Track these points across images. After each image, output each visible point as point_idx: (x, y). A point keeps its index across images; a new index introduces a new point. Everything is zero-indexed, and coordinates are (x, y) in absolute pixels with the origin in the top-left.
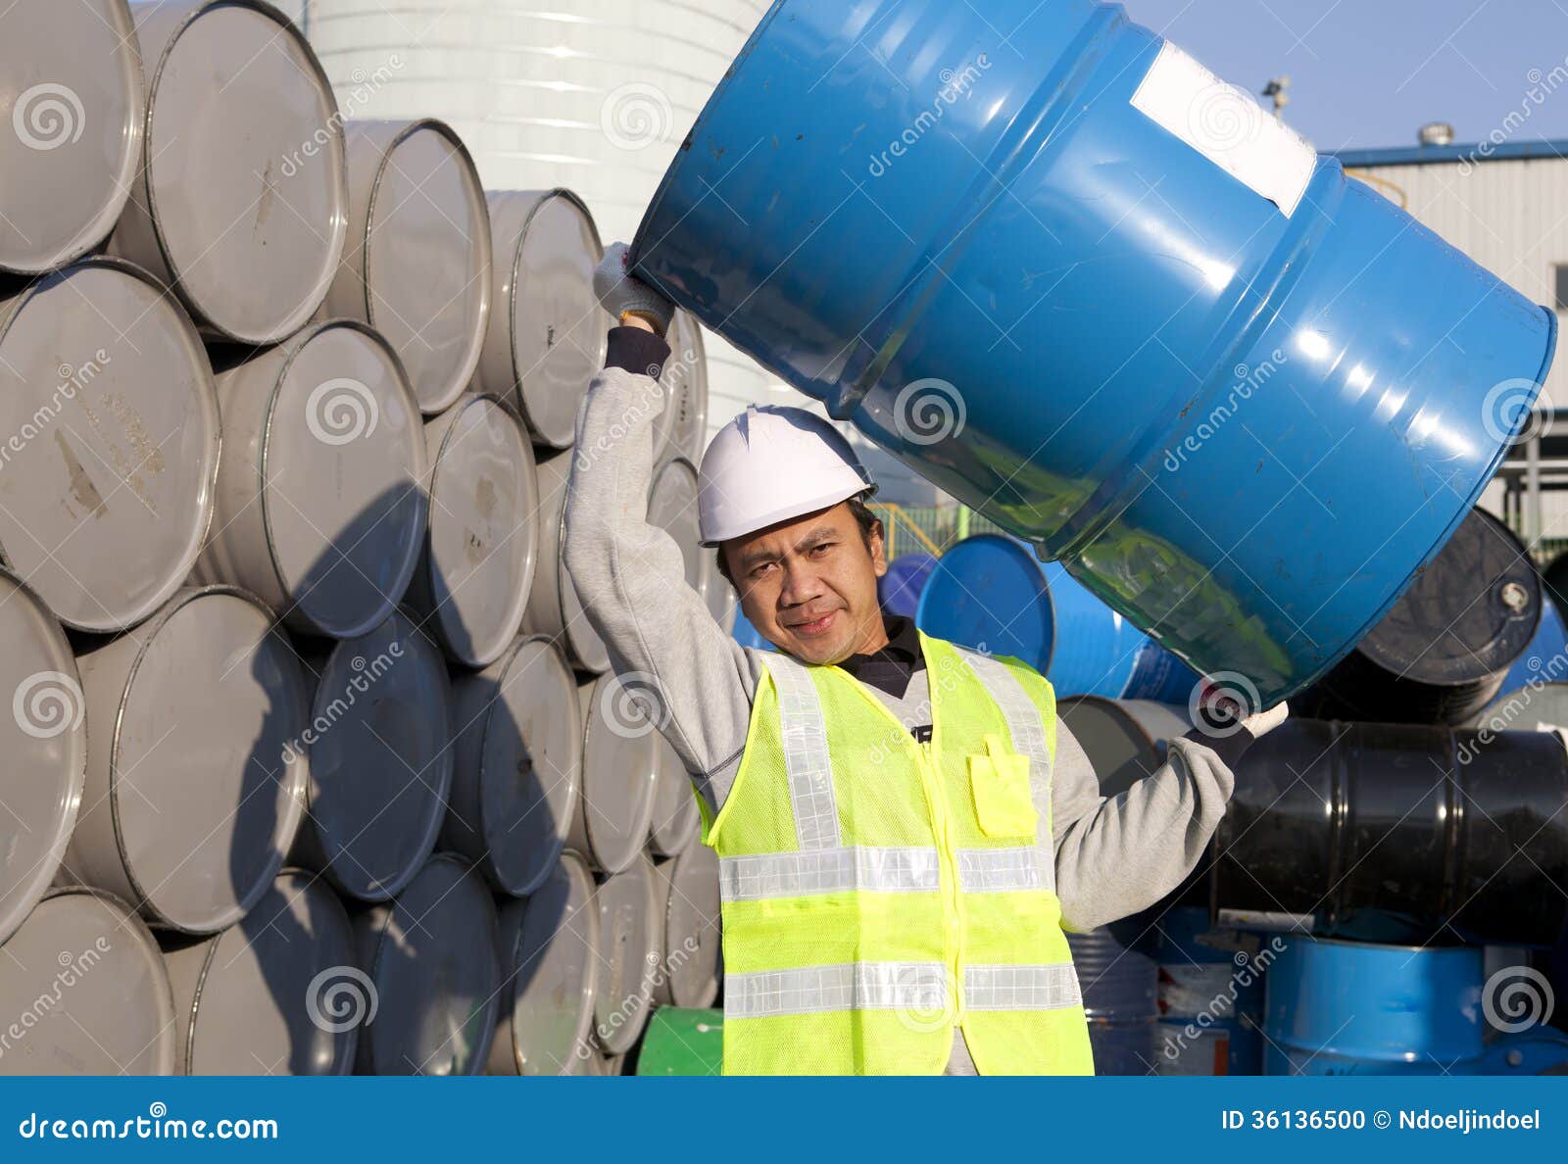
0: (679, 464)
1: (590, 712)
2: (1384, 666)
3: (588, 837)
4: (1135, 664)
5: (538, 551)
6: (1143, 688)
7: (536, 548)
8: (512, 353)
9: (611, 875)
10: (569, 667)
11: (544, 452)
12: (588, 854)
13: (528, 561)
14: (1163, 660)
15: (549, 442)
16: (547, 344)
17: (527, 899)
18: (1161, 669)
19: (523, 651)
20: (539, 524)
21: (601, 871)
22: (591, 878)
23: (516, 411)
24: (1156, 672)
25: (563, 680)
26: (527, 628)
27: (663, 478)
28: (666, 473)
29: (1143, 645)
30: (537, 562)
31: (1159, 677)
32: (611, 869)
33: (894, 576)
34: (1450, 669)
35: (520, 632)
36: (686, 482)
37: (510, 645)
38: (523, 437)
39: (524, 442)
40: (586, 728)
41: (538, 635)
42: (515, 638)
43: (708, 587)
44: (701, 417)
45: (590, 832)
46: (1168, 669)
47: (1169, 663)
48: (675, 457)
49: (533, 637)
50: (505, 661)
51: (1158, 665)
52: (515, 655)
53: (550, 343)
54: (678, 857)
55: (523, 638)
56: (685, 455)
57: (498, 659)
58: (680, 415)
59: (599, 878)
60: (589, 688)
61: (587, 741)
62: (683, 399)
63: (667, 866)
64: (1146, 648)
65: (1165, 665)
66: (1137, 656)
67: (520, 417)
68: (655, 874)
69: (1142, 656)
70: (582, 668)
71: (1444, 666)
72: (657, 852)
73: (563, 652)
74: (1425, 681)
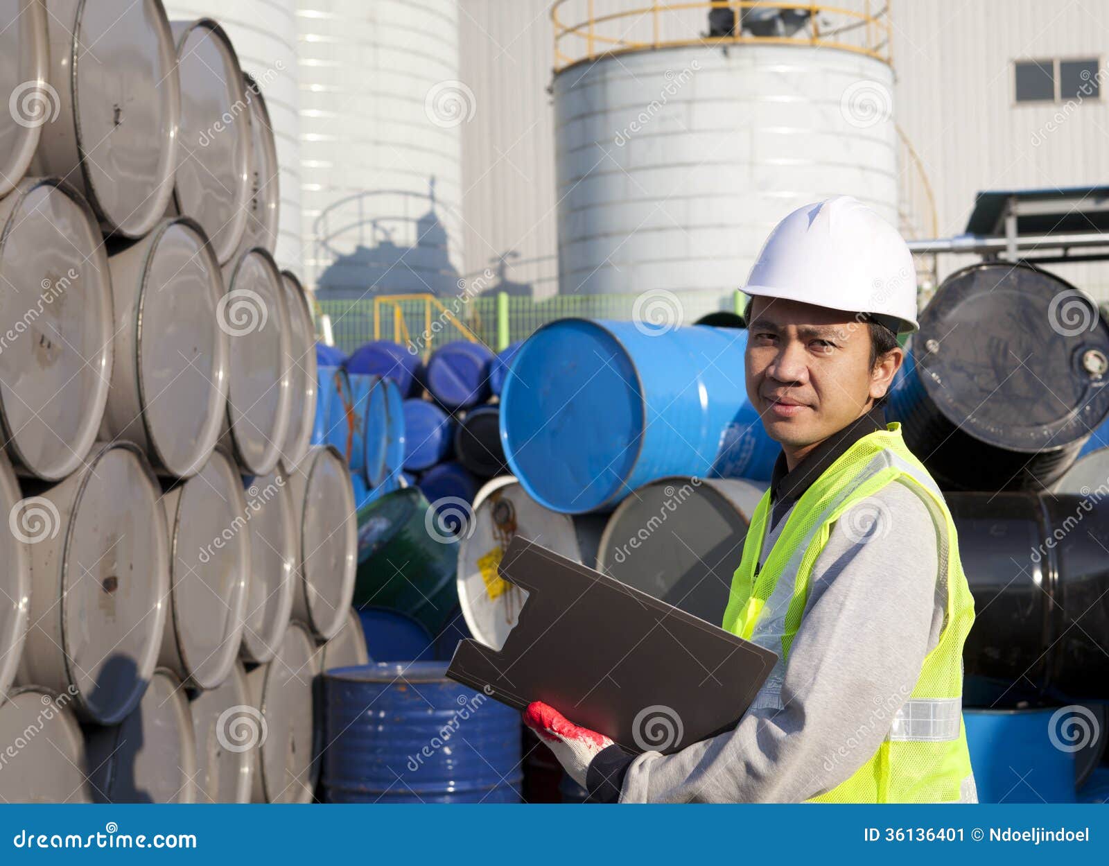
0: (256, 255)
1: (176, 521)
2: (975, 436)
3: (180, 653)
4: (721, 443)
5: (114, 351)
6: (729, 466)
7: (111, 348)
8: (77, 134)
9: (202, 690)
10: (153, 474)
11: (116, 243)
12: (180, 672)
13: (104, 362)
14: (748, 438)
15: (119, 231)
16: (114, 124)
17: (118, 727)
18: (746, 447)
19: (102, 461)
20: (114, 322)
21: (193, 686)
22: (184, 695)
23: (83, 198)
24: (741, 450)
25: (147, 489)
26: (106, 435)
27: (242, 270)
28: (244, 264)
29: (728, 424)
30: (114, 362)
31: (743, 455)
32: (205, 683)
33: (440, 363)
34: (1038, 436)
35: (99, 439)
36: (264, 274)
37: (89, 454)
38: (92, 228)
39: (94, 233)
40: (174, 538)
41: (119, 442)
42: (94, 445)
43: (291, 383)
44: (273, 206)
45: (182, 647)
46: (752, 447)
47: (753, 441)
48: (252, 247)
49: (113, 444)
50: (83, 471)
51: (743, 442)
52: (95, 465)
53: (117, 123)
54: (269, 664)
55: (100, 447)
56: (261, 245)
57: (76, 470)
58: (253, 204)
59: (191, 693)
60: (172, 497)
61: (175, 552)
62: (255, 187)
63: (258, 674)
64: (732, 426)
65: (750, 443)
66: (723, 434)
67: (88, 205)
68: (246, 683)
69: (728, 435)
70: (165, 474)
71: (1032, 434)
72: (248, 660)
73: (146, 459)
74: (1015, 449)
